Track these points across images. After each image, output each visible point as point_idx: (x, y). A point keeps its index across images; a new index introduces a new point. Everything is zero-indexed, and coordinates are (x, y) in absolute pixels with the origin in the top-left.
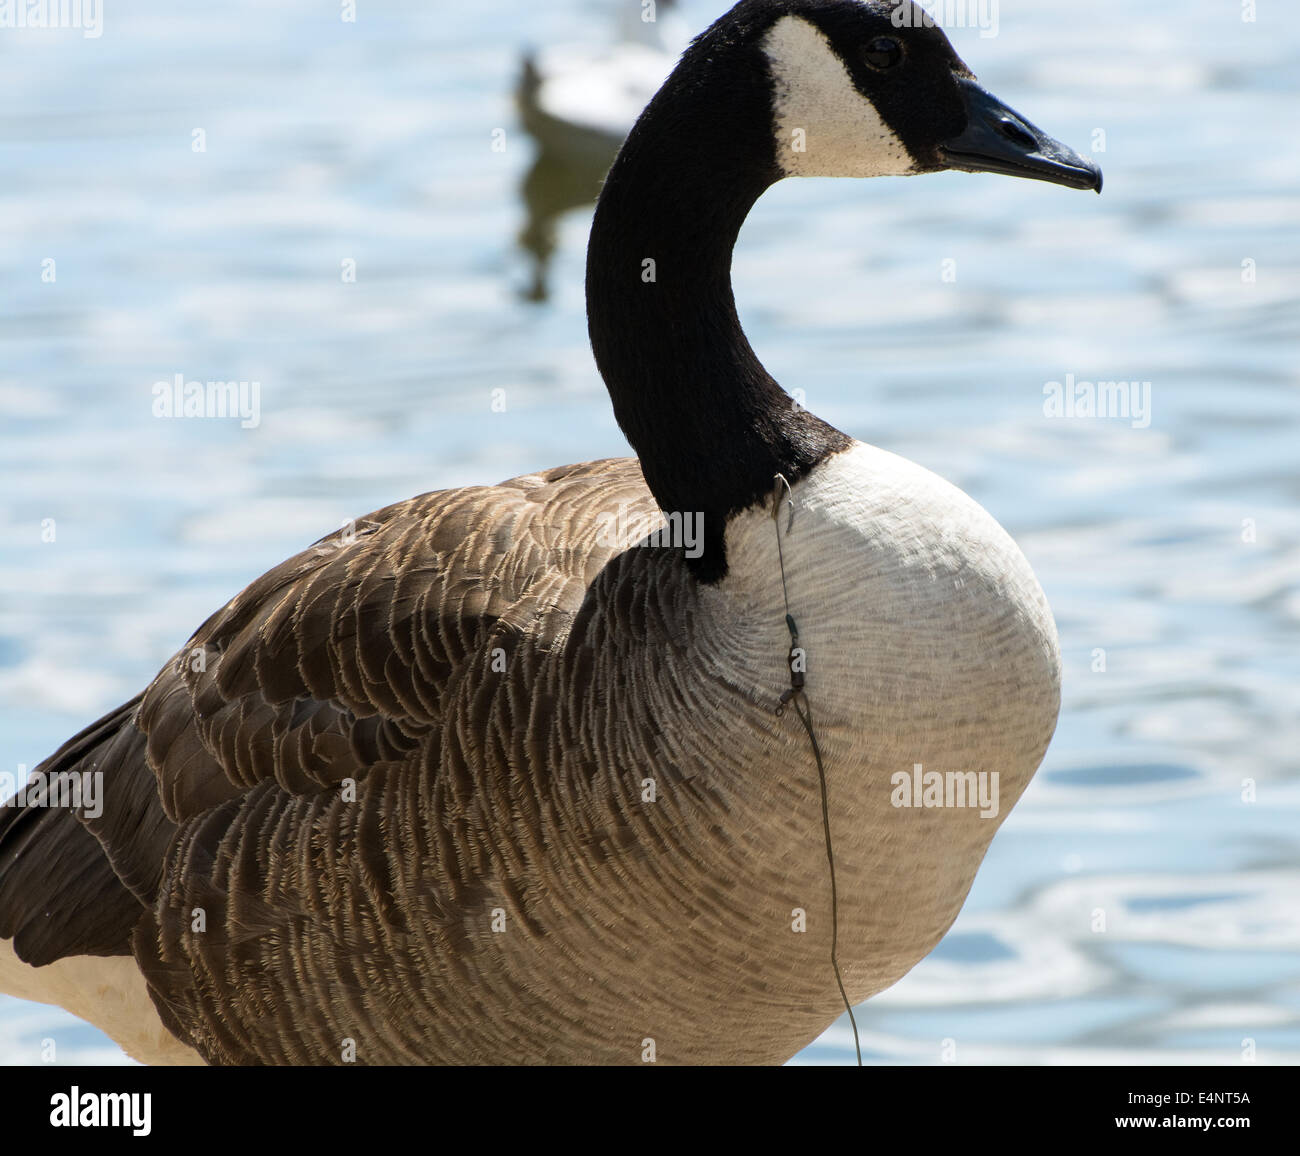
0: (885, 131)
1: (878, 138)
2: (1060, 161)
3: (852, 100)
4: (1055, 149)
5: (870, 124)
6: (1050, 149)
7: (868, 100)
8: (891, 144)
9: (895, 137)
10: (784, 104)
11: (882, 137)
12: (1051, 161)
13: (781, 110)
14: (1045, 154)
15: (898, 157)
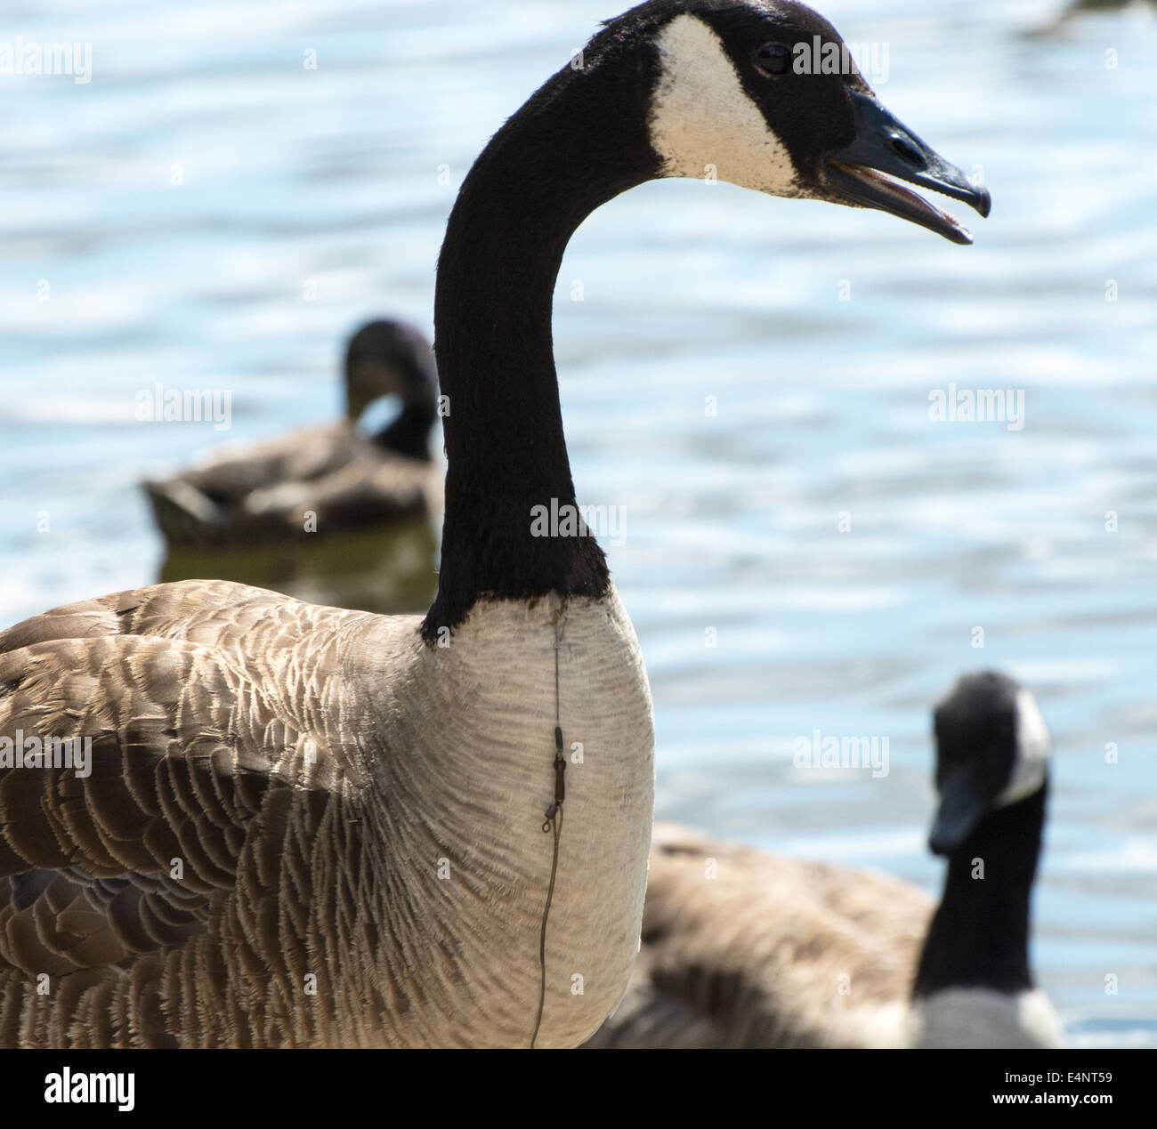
0: (771, 138)
1: (763, 145)
2: (946, 181)
3: (738, 102)
4: (942, 168)
5: (756, 129)
6: (937, 169)
7: (754, 104)
8: (775, 152)
9: (780, 145)
10: (664, 95)
11: (767, 143)
12: (936, 180)
13: (661, 100)
14: (931, 173)
15: (781, 167)
